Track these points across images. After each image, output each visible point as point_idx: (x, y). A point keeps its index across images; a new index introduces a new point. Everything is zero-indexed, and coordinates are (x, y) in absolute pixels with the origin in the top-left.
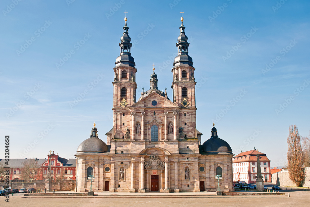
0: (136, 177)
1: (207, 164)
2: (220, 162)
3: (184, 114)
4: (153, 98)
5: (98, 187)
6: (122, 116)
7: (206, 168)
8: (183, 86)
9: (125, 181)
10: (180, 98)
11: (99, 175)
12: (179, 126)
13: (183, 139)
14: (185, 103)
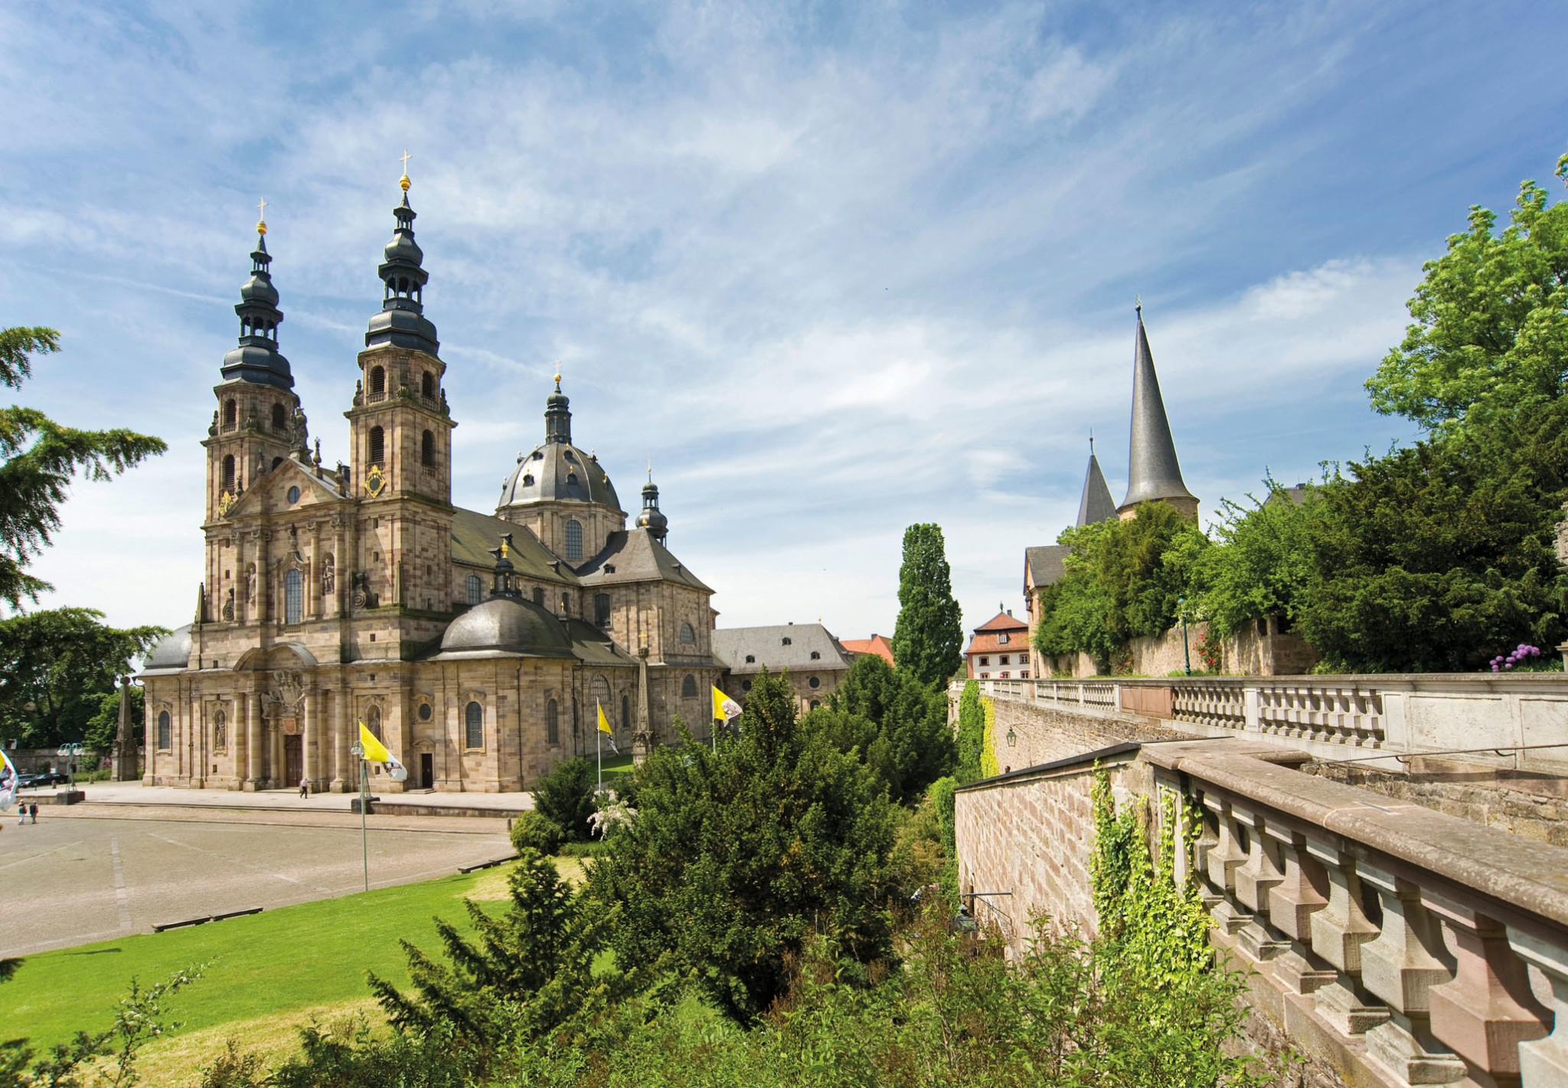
0: (242, 743)
1: (439, 695)
2: (476, 685)
3: (372, 522)
4: (291, 479)
5: (181, 772)
6: (224, 549)
7: (437, 708)
8: (373, 423)
9: (226, 755)
10: (362, 468)
11: (180, 735)
12: (356, 565)
13: (361, 612)
14: (375, 484)
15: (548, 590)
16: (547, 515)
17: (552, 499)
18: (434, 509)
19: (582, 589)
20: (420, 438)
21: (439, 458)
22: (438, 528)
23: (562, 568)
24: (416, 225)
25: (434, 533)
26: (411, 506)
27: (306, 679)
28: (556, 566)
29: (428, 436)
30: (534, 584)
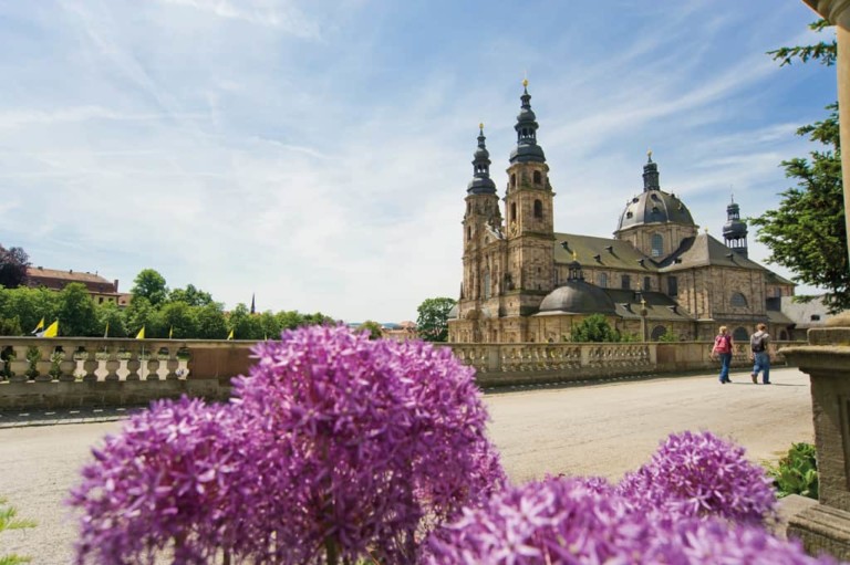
2: (552, 329)
3: (512, 249)
6: (467, 267)
12: (507, 270)
13: (508, 292)
14: (513, 230)
15: (633, 276)
16: (639, 233)
17: (642, 223)
18: (542, 239)
19: (659, 274)
20: (532, 204)
21: (544, 212)
22: (545, 248)
23: (647, 263)
24: (531, 102)
25: (543, 251)
26: (528, 239)
27: (488, 324)
28: (642, 262)
29: (538, 204)
30: (623, 273)
